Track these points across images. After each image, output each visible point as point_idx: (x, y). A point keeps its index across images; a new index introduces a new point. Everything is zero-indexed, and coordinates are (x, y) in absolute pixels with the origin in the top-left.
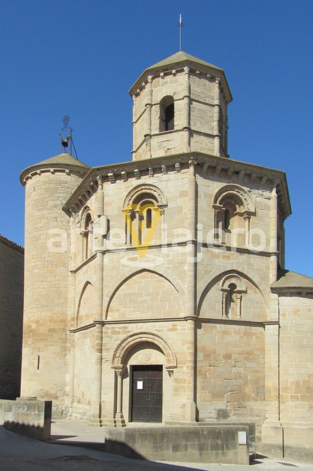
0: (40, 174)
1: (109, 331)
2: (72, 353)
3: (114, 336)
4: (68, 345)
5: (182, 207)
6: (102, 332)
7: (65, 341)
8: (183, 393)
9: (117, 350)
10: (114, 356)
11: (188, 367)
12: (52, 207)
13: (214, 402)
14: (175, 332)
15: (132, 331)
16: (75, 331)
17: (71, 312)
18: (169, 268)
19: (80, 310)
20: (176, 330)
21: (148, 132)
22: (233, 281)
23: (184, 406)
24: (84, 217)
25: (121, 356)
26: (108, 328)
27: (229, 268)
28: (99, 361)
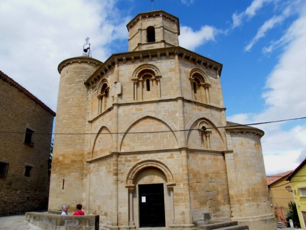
0: (72, 64)
1: (123, 160)
2: (88, 177)
3: (127, 163)
4: (85, 172)
5: (171, 78)
6: (117, 161)
7: (82, 169)
8: (182, 204)
9: (129, 173)
10: (128, 178)
11: (184, 184)
12: (78, 82)
13: (201, 209)
14: (172, 159)
15: (140, 159)
16: (90, 162)
17: (88, 148)
18: (165, 115)
19: (95, 147)
20: (173, 157)
21: (140, 42)
22: (204, 125)
23: (183, 213)
24: (101, 86)
25: (133, 178)
26: (122, 158)
27: (202, 117)
28: (116, 182)
